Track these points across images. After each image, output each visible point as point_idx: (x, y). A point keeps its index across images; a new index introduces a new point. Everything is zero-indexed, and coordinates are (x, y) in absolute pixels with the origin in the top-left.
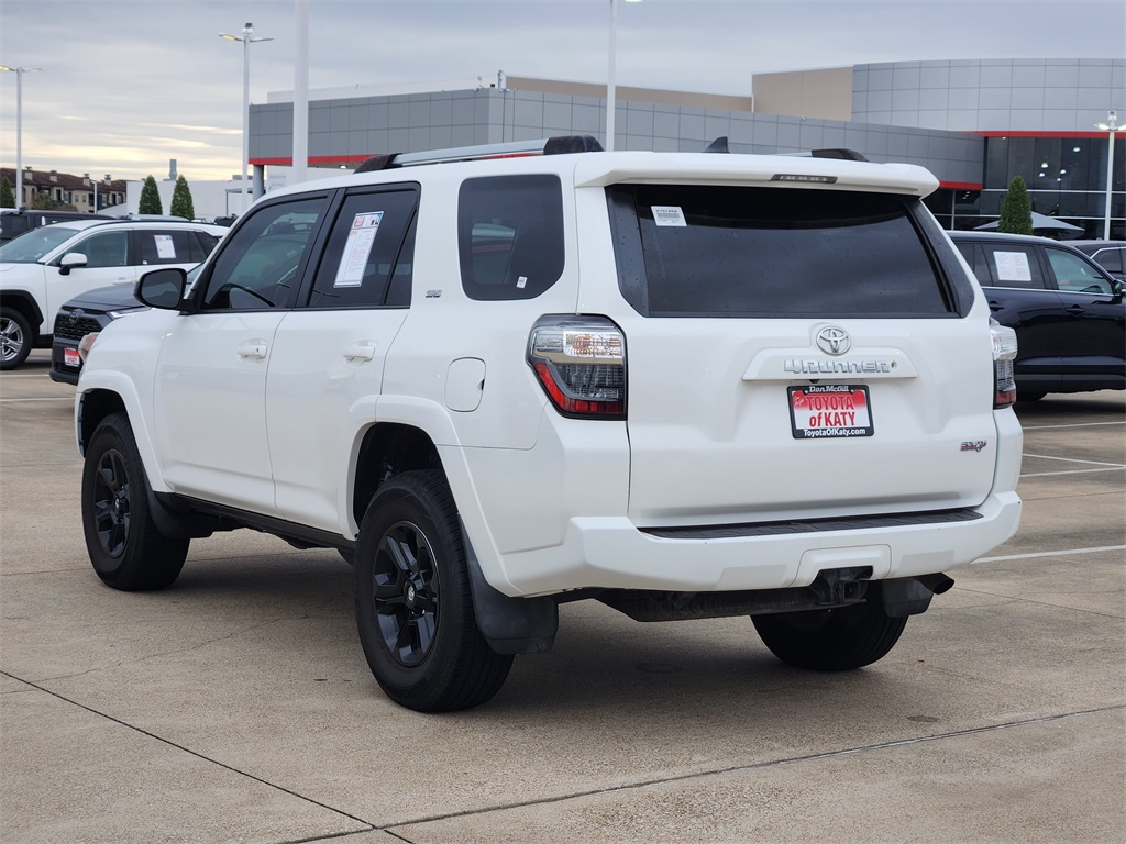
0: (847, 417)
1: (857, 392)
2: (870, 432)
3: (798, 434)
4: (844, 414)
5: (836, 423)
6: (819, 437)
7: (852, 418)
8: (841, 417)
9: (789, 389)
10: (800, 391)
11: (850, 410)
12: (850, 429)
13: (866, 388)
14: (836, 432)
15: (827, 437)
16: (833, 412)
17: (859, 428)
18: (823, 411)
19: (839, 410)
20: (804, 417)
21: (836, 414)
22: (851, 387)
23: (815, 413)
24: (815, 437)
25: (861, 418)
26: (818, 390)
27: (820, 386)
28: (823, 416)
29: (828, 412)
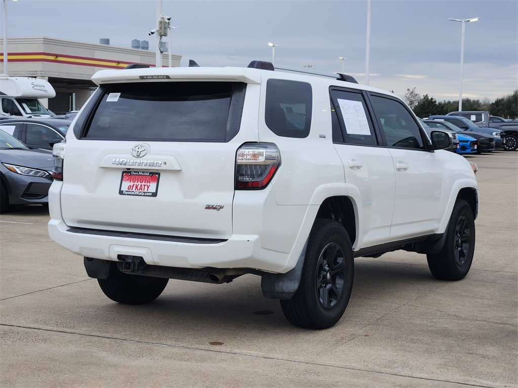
0: (146, 187)
1: (154, 176)
2: (154, 195)
3: (121, 193)
4: (145, 185)
5: (140, 189)
6: (130, 195)
7: (148, 188)
8: (143, 187)
9: (123, 172)
10: (128, 173)
11: (148, 184)
12: (145, 193)
13: (159, 174)
14: (138, 193)
15: (133, 195)
16: (140, 184)
17: (149, 193)
18: (136, 183)
19: (143, 184)
20: (126, 185)
21: (141, 185)
22: (150, 173)
23: (132, 184)
24: (128, 195)
25: (152, 187)
26: (135, 174)
27: (136, 172)
28: (135, 185)
29: (137, 184)
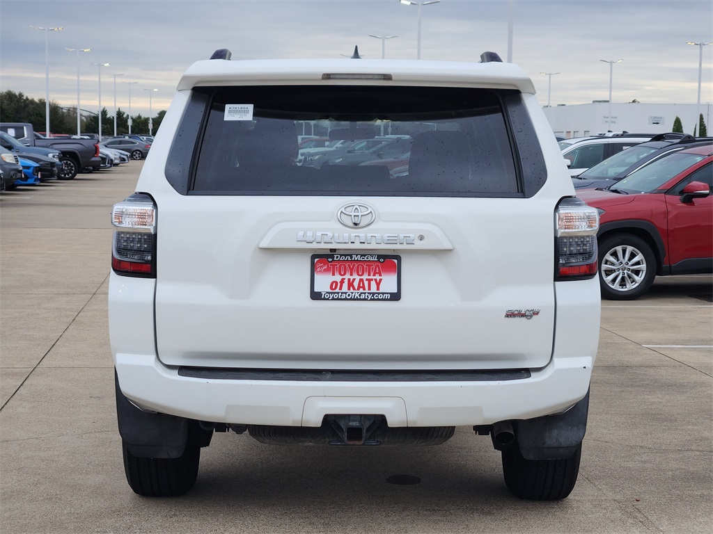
0: (373, 283)
1: (389, 261)
2: (396, 297)
3: (316, 296)
4: (369, 281)
5: (359, 287)
6: (338, 299)
7: (378, 284)
8: (366, 283)
9: (313, 257)
10: (324, 259)
11: (377, 277)
12: (374, 294)
13: (398, 258)
14: (357, 295)
15: (346, 299)
16: (358, 278)
17: (383, 294)
18: (347, 276)
19: (365, 277)
20: (324, 282)
21: (361, 280)
22: (379, 257)
23: (338, 278)
24: (333, 299)
25: (388, 283)
26: (343, 258)
27: (345, 256)
28: (346, 281)
29: (352, 278)
